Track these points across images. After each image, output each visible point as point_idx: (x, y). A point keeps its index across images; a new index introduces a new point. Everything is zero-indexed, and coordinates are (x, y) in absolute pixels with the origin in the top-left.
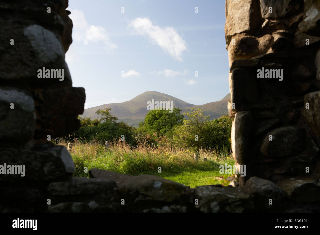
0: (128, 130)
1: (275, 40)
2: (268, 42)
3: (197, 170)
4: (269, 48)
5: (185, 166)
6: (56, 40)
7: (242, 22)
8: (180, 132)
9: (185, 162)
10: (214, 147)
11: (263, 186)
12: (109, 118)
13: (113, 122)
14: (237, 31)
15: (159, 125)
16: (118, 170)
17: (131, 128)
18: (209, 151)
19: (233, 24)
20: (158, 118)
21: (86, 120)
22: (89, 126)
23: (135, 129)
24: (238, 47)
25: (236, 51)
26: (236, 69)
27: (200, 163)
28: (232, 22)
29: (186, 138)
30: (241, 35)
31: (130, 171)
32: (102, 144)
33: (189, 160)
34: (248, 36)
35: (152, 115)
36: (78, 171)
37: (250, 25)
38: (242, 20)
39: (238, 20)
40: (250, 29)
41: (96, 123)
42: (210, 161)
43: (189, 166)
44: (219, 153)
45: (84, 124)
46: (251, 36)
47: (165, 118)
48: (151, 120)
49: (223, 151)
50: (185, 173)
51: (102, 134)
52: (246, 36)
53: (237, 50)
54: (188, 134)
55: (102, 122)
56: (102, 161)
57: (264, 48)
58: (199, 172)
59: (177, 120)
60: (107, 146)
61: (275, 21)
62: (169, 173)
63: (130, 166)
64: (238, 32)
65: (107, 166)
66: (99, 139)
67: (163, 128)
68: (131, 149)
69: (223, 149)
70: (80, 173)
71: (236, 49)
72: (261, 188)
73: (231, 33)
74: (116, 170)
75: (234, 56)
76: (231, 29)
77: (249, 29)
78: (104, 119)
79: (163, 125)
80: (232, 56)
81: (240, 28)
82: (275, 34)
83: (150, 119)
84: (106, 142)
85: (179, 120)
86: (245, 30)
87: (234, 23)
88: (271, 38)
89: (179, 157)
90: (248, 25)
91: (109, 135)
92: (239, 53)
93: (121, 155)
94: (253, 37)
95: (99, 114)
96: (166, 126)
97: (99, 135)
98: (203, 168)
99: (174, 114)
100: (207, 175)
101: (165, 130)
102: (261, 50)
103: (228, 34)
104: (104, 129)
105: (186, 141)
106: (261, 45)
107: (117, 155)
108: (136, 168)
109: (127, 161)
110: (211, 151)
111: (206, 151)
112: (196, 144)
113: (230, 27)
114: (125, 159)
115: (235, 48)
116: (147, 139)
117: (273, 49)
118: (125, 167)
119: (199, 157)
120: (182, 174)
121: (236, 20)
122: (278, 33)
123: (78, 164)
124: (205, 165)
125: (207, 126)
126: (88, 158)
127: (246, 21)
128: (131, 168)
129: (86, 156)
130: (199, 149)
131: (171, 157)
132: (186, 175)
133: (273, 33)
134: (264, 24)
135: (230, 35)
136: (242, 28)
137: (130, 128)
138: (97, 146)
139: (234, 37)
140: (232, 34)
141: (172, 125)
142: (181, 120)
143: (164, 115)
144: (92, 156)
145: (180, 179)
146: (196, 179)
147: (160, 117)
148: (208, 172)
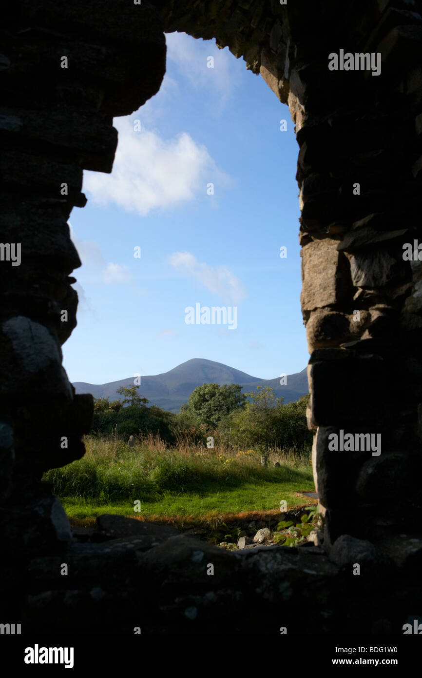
0: (163, 418)
1: (373, 319)
2: (363, 322)
3: (265, 482)
4: (364, 331)
5: (247, 474)
6: (50, 337)
7: (325, 292)
8: (241, 422)
9: (247, 468)
10: (291, 445)
11: (359, 552)
12: (135, 400)
13: (141, 405)
14: (318, 304)
15: (210, 409)
16: (147, 482)
17: (168, 414)
18: (283, 450)
19: (312, 295)
20: (208, 399)
21: (103, 403)
22: (106, 411)
23: (173, 415)
24: (320, 329)
25: (317, 335)
26: (317, 363)
27: (269, 470)
28: (311, 290)
29: (249, 431)
30: (324, 310)
31: (165, 483)
32: (125, 441)
33: (253, 466)
34: (334, 312)
35: (200, 395)
36: (88, 483)
37: (337, 296)
38: (325, 289)
39: (319, 289)
40: (337, 301)
41: (117, 407)
42: (284, 467)
43: (254, 475)
44: (299, 454)
45: (100, 409)
46: (338, 312)
47: (219, 399)
48: (198, 402)
49: (304, 450)
50: (247, 486)
51: (124, 424)
52: (331, 313)
53: (318, 333)
54: (252, 424)
55: (126, 406)
56: (124, 468)
57: (358, 330)
58: (268, 485)
59: (236, 402)
60: (132, 444)
61: (371, 292)
62: (223, 486)
63: (165, 475)
64: (320, 305)
65: (130, 475)
66: (120, 433)
67: (215, 414)
68: (168, 447)
69: (303, 447)
70: (90, 486)
71: (317, 331)
72: (356, 556)
73: (310, 307)
74: (144, 481)
75: (314, 341)
76: (309, 301)
77: (335, 302)
78: (128, 401)
79: (215, 410)
80: (311, 340)
81: (322, 301)
82: (373, 309)
83: (197, 400)
84: (131, 437)
85: (239, 402)
86: (329, 303)
87: (314, 292)
88: (366, 316)
89: (239, 461)
90: (333, 296)
91: (135, 426)
92: (321, 337)
93: (152, 459)
94: (342, 313)
95: (121, 394)
96: (220, 411)
97: (120, 426)
98: (275, 478)
99: (232, 393)
100: (280, 490)
101: (219, 418)
102: (353, 332)
103: (305, 308)
104: (127, 417)
105: (249, 436)
106: (352, 325)
107: (146, 459)
108: (174, 478)
109: (161, 469)
110: (286, 451)
111: (279, 450)
112: (264, 440)
113: (309, 298)
114: (158, 465)
115: (316, 329)
116: (191, 434)
117: (370, 333)
118: (158, 477)
119: (269, 462)
120: (243, 487)
121: (316, 288)
122: (377, 309)
123: (87, 472)
124: (277, 473)
125: (281, 413)
126: (103, 462)
127: (330, 290)
128: (168, 479)
129: (100, 458)
130: (269, 448)
131: (227, 461)
132: (250, 489)
133: (370, 309)
134: (357, 295)
135: (309, 309)
136: (325, 300)
137: (166, 416)
138: (117, 443)
139: (314, 312)
140: (311, 309)
141: (228, 409)
142: (242, 402)
143: (217, 395)
144: (109, 458)
145: (240, 495)
146: (263, 496)
147: (211, 397)
148: (282, 485)
